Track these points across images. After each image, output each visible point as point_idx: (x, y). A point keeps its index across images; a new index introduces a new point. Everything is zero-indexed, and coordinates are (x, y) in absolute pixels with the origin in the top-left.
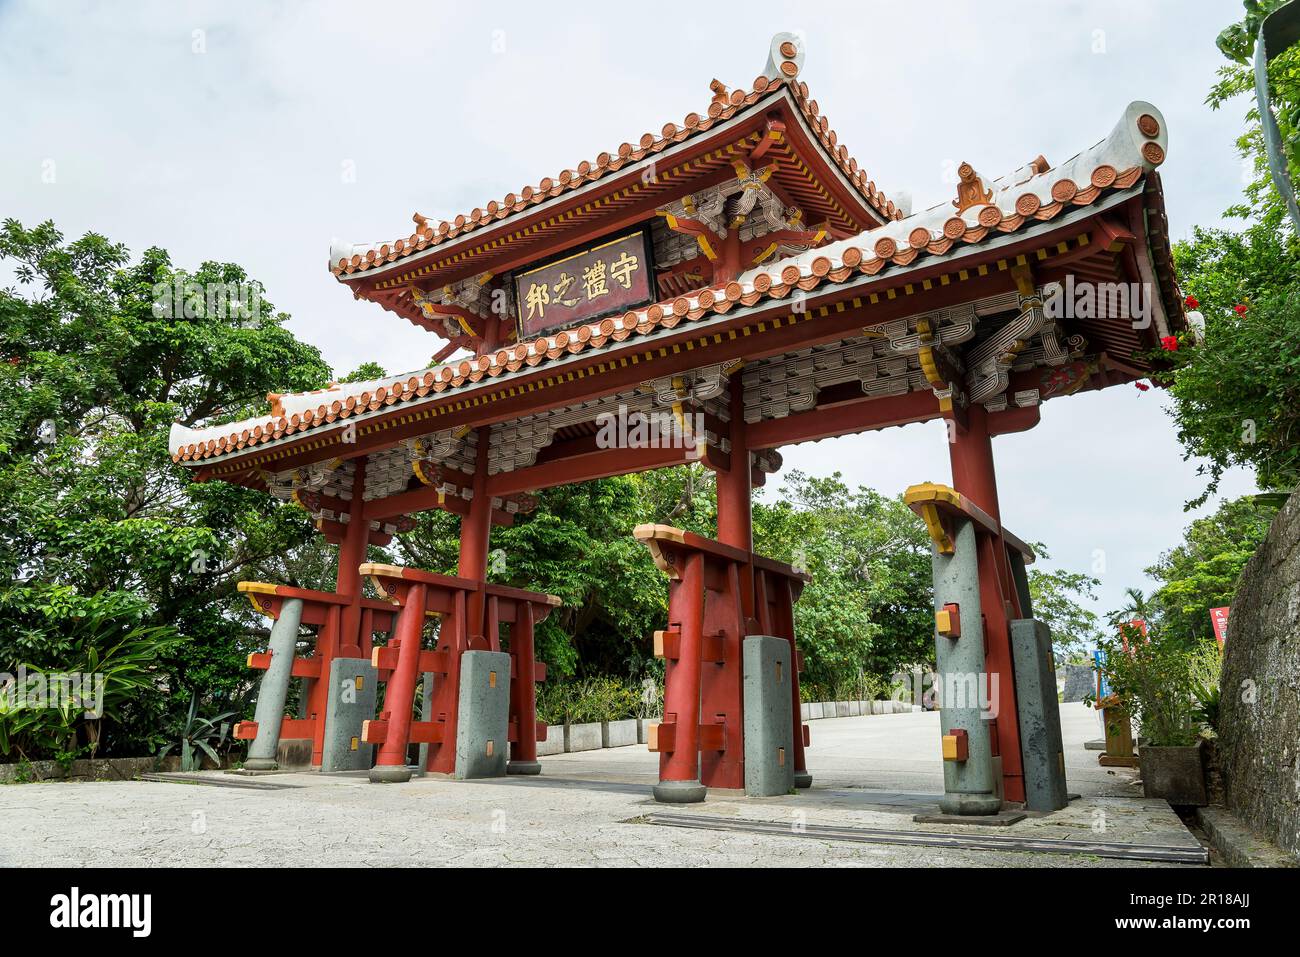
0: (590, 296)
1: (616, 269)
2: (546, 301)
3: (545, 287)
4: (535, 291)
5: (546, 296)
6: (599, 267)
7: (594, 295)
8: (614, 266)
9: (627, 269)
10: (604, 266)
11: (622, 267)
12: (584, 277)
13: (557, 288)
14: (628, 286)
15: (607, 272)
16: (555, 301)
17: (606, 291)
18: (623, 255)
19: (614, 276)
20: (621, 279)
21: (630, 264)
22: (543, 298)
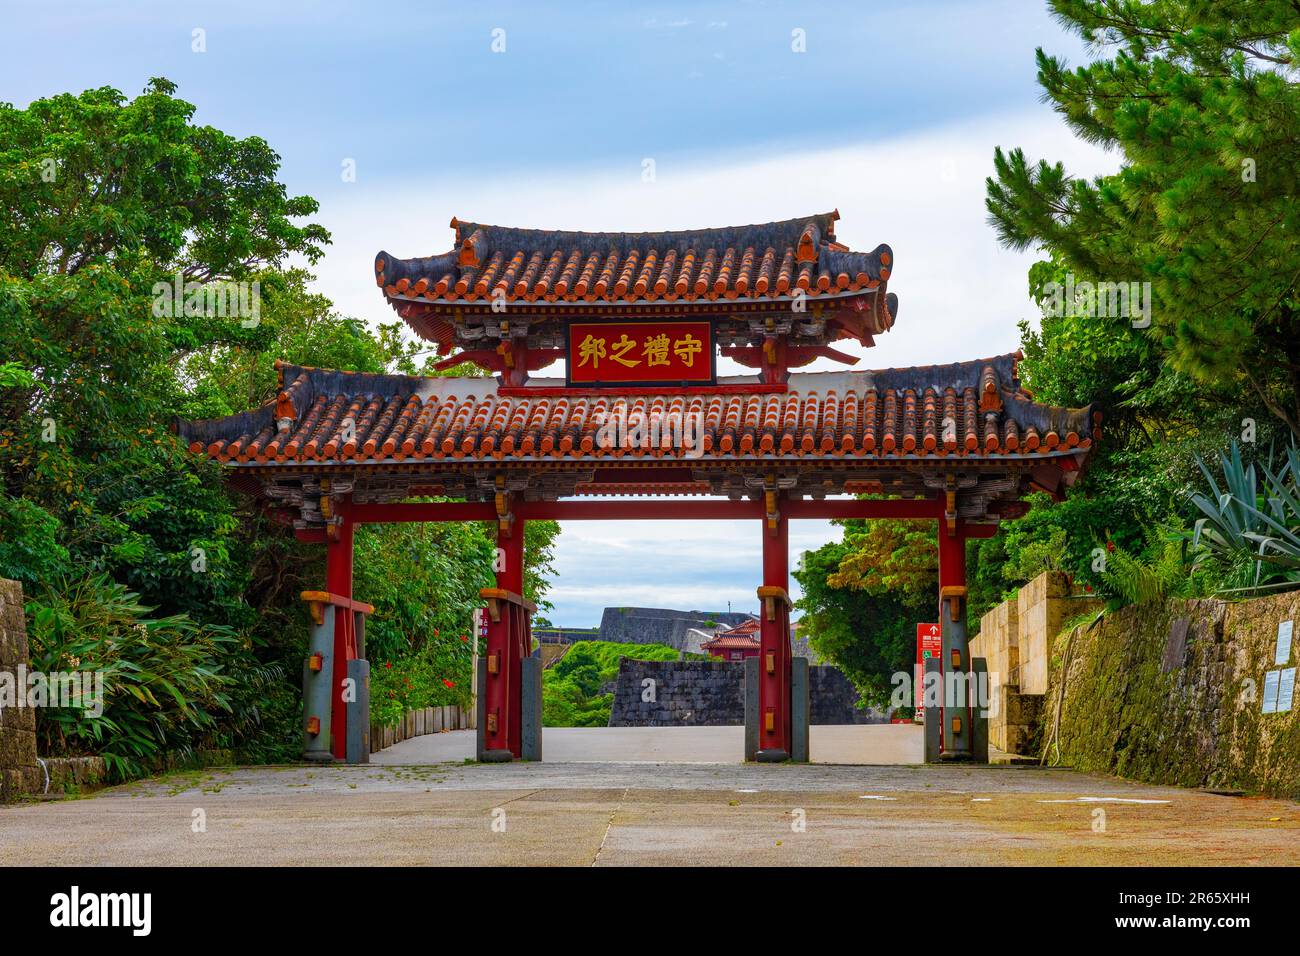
0: (651, 363)
1: (681, 347)
2: (603, 355)
3: (602, 341)
4: (591, 342)
5: (603, 349)
6: (664, 339)
7: (655, 364)
8: (678, 343)
9: (691, 350)
10: (668, 340)
11: (686, 346)
12: (646, 345)
13: (615, 346)
14: (690, 364)
15: (671, 346)
16: (612, 357)
17: (668, 363)
18: (689, 336)
19: (677, 352)
20: (684, 357)
21: (695, 346)
22: (599, 350)
